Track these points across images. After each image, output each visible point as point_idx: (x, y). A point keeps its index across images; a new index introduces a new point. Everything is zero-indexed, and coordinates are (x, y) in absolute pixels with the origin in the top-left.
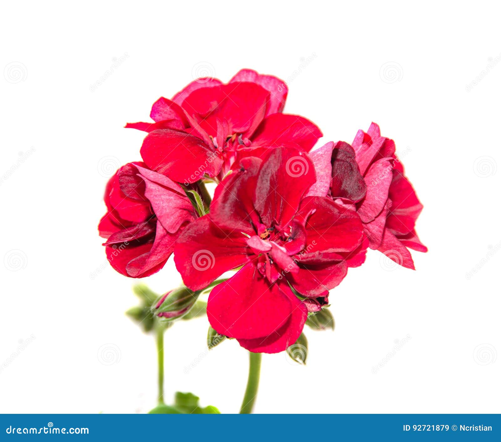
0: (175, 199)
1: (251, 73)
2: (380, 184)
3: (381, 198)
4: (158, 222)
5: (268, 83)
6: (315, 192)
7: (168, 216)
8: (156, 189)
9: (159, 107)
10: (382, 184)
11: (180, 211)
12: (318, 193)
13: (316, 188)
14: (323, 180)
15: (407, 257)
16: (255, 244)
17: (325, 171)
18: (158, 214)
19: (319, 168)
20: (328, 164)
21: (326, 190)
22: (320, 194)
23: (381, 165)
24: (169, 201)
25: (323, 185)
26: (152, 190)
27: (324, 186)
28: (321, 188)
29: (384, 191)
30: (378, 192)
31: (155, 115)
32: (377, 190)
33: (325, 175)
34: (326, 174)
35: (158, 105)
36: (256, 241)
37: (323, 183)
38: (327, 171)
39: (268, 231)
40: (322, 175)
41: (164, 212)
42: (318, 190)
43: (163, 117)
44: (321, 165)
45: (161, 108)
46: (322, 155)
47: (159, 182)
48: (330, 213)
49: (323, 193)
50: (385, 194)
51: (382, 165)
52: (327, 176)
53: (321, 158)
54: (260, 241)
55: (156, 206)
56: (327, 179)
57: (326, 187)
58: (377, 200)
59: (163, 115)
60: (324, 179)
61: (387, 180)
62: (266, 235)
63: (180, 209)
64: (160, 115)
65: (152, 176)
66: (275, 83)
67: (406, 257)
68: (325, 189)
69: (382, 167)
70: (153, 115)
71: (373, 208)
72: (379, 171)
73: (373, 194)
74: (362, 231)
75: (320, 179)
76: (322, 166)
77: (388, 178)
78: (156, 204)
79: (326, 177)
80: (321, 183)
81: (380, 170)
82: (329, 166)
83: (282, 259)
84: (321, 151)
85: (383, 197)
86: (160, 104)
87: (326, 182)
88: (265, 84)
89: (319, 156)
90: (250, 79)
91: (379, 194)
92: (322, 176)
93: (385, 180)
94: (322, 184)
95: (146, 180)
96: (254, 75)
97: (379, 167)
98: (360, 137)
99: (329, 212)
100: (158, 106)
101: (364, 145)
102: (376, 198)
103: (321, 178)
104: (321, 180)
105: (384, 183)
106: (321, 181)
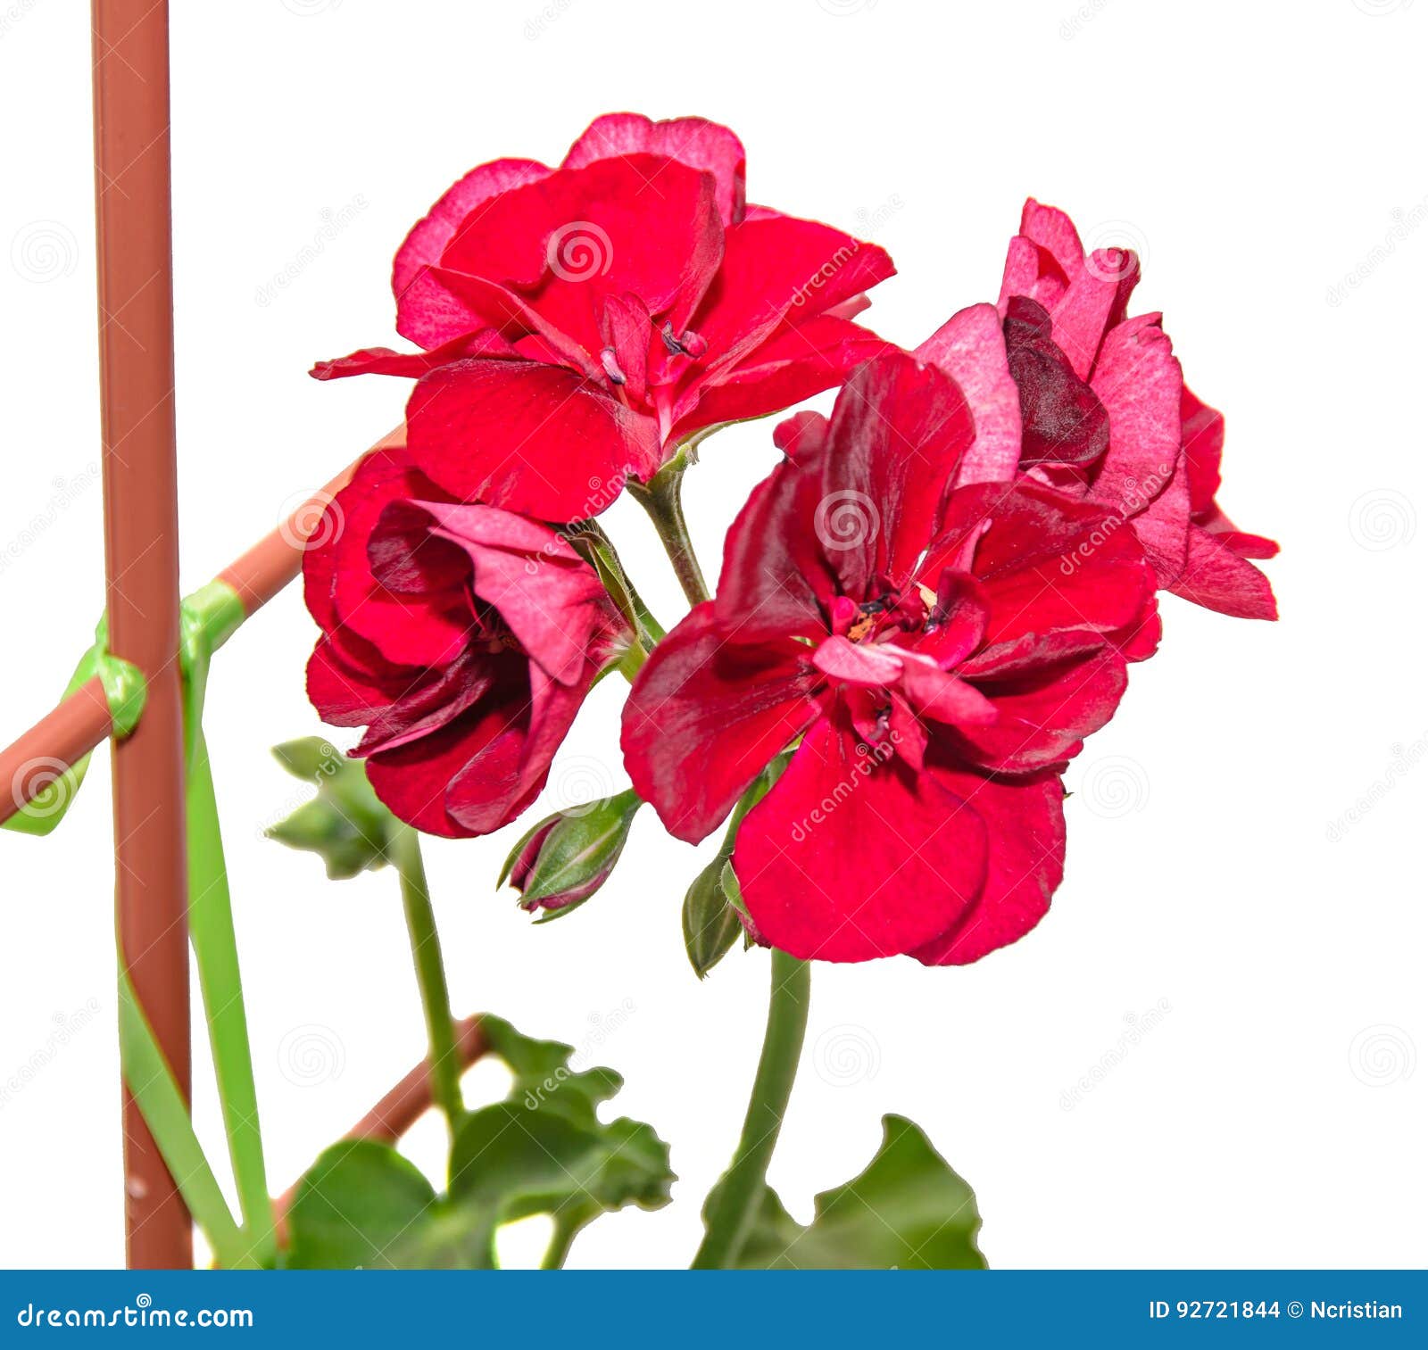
0: (559, 581)
1: (629, 126)
2: (1146, 397)
3: (1159, 439)
4: (532, 664)
5: (683, 142)
6: (974, 468)
7: (553, 637)
8: (502, 567)
9: (421, 299)
10: (1154, 396)
11: (578, 611)
12: (985, 470)
13: (976, 455)
14: (992, 430)
15: (1257, 591)
16: (845, 665)
17: (996, 401)
18: (528, 642)
19: (975, 394)
20: (1000, 379)
21: (1010, 457)
22: (992, 472)
23: (1135, 340)
24: (545, 590)
25: (997, 443)
26: (491, 573)
27: (1001, 444)
28: (995, 454)
29: (1166, 419)
30: (1144, 425)
31: (412, 325)
32: (1138, 417)
33: (998, 412)
34: (1001, 410)
35: (417, 292)
36: (844, 655)
37: (994, 438)
38: (1002, 400)
39: (871, 616)
40: (988, 413)
41: (543, 627)
42: (985, 462)
43: (436, 325)
44: (980, 386)
45: (428, 301)
46: (968, 353)
47: (507, 543)
48: (1038, 524)
49: (1002, 467)
50: (1169, 426)
51: (1139, 342)
52: (1005, 415)
53: (972, 362)
54: (854, 652)
55: (518, 618)
56: (1006, 423)
57: (1007, 448)
58: (1146, 447)
59: (437, 318)
60: (996, 424)
61: (1167, 383)
62: (864, 630)
63: (579, 604)
64: (427, 320)
65: (479, 528)
66: (702, 137)
67: (1254, 594)
68: (1006, 454)
69: (1138, 347)
70: (406, 326)
71: (1139, 472)
72: (1131, 358)
73: (1129, 432)
74: (1140, 560)
75: (983, 428)
76: (980, 389)
77: (1167, 378)
78: (516, 613)
79: (1001, 420)
80: (990, 437)
81: (1135, 357)
82: (1006, 384)
83: (946, 696)
84: (961, 341)
85: (1166, 437)
86: (421, 289)
87: (1008, 434)
88: (676, 149)
89: (960, 358)
90: (631, 143)
91: (1149, 429)
92: (987, 417)
93: (1160, 383)
94: (992, 441)
95: (470, 547)
96: (641, 130)
97: (1128, 349)
98: (1025, 260)
99: (1032, 523)
100: (417, 296)
101: (1043, 282)
102: (1145, 444)
103: (983, 423)
104: (986, 430)
105: (1158, 393)
106: (989, 433)
